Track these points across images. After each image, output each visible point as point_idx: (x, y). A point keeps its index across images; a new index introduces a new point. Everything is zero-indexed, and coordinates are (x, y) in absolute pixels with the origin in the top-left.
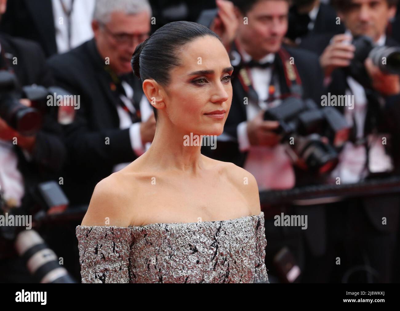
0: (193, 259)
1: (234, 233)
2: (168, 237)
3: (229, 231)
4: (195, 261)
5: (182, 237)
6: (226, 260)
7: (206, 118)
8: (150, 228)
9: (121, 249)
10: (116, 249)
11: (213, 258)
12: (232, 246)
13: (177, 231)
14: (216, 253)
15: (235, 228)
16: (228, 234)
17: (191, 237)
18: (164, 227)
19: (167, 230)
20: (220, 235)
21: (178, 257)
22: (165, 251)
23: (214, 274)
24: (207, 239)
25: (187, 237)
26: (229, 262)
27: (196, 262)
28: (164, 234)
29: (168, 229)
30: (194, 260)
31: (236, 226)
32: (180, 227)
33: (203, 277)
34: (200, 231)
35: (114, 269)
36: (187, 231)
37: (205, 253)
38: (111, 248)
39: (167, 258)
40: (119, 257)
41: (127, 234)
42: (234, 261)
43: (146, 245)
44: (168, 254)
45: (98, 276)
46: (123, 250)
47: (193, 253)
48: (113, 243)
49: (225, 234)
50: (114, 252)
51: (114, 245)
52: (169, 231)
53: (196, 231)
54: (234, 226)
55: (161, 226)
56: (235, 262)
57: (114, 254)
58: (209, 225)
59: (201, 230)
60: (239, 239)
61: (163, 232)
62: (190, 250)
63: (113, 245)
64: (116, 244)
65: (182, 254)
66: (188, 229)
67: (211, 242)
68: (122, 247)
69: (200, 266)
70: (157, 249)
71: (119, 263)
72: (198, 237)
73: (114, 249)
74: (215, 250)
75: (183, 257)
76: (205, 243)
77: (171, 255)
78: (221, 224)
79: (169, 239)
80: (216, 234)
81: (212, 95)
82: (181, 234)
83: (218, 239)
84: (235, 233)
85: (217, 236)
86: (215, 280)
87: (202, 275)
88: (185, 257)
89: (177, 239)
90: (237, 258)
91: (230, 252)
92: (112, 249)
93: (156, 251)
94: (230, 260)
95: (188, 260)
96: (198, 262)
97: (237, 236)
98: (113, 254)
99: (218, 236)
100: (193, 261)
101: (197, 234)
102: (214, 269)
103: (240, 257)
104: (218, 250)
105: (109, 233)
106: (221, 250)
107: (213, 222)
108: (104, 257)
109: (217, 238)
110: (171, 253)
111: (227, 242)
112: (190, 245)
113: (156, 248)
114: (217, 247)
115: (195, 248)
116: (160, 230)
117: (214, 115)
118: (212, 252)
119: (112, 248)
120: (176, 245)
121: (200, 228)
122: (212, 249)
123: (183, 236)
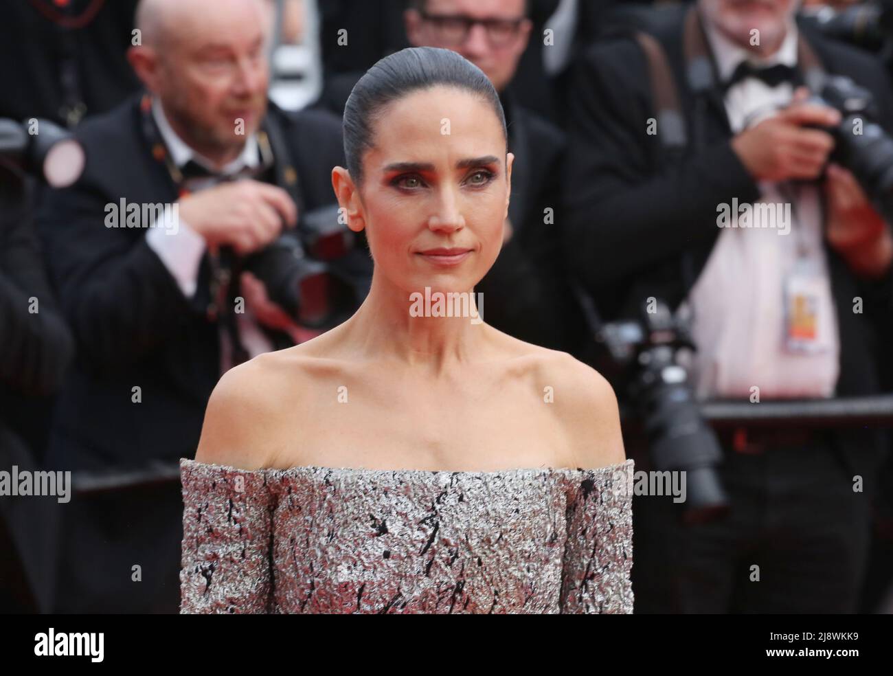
0: (377, 547)
1: (483, 499)
2: (329, 496)
3: (470, 495)
4: (379, 553)
5: (356, 498)
6: (457, 556)
7: (419, 261)
8: (296, 476)
9: (243, 514)
10: (234, 513)
11: (425, 550)
12: (472, 526)
13: (347, 485)
14: (432, 540)
15: (487, 489)
16: (467, 500)
17: (378, 500)
18: (324, 475)
19: (327, 482)
20: (445, 502)
21: (344, 542)
22: (322, 525)
23: (426, 584)
24: (414, 507)
25: (367, 501)
26: (463, 560)
27: (382, 554)
28: (322, 489)
29: (331, 480)
30: (379, 550)
31: (491, 485)
32: (356, 479)
33: (399, 589)
34: (399, 490)
35: (228, 557)
36: (370, 487)
37: (406, 536)
38: (223, 511)
39: (323, 540)
40: (241, 531)
41: (254, 485)
42: (476, 560)
43: (291, 510)
44: (326, 531)
45: (201, 567)
46: (248, 518)
47: (378, 535)
48: (228, 502)
49: (461, 499)
50: (229, 520)
51: (232, 506)
52: (332, 483)
53: (389, 488)
54: (485, 484)
55: (318, 472)
56: (480, 563)
57: (230, 525)
58: (421, 478)
59: (402, 486)
60: (492, 514)
61: (321, 486)
62: (370, 528)
63: (229, 506)
64: (234, 503)
65: (354, 534)
66: (372, 483)
67: (422, 514)
68: (246, 510)
69: (391, 563)
70: (307, 521)
71: (240, 544)
72: (394, 502)
73: (230, 515)
74: (430, 532)
75: (355, 541)
76: (406, 515)
77: (331, 535)
78: (452, 479)
79: (330, 501)
80: (438, 499)
81: (430, 216)
82: (356, 491)
83: (440, 509)
84: (487, 499)
85: (439, 502)
86: (427, 597)
87: (396, 583)
88: (360, 542)
89: (345, 501)
90: (485, 553)
91: (467, 539)
92: (226, 514)
93: (306, 524)
94: (466, 557)
95: (366, 549)
96: (387, 555)
97: (489, 507)
98: (227, 525)
99: (443, 503)
100: (377, 551)
101: (390, 495)
102: (427, 573)
103: (494, 552)
104: (437, 533)
105: (219, 480)
106: (446, 534)
107: (435, 473)
108: (210, 531)
109: (438, 507)
110: (333, 531)
111: (463, 518)
112: (373, 518)
113: (306, 518)
114: (437, 527)
115: (384, 524)
116: (313, 481)
117: (433, 257)
118: (422, 536)
119: (226, 511)
120: (344, 515)
121: (401, 482)
122: (424, 530)
123: (360, 497)
